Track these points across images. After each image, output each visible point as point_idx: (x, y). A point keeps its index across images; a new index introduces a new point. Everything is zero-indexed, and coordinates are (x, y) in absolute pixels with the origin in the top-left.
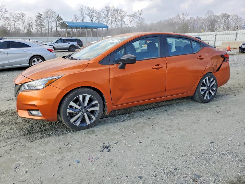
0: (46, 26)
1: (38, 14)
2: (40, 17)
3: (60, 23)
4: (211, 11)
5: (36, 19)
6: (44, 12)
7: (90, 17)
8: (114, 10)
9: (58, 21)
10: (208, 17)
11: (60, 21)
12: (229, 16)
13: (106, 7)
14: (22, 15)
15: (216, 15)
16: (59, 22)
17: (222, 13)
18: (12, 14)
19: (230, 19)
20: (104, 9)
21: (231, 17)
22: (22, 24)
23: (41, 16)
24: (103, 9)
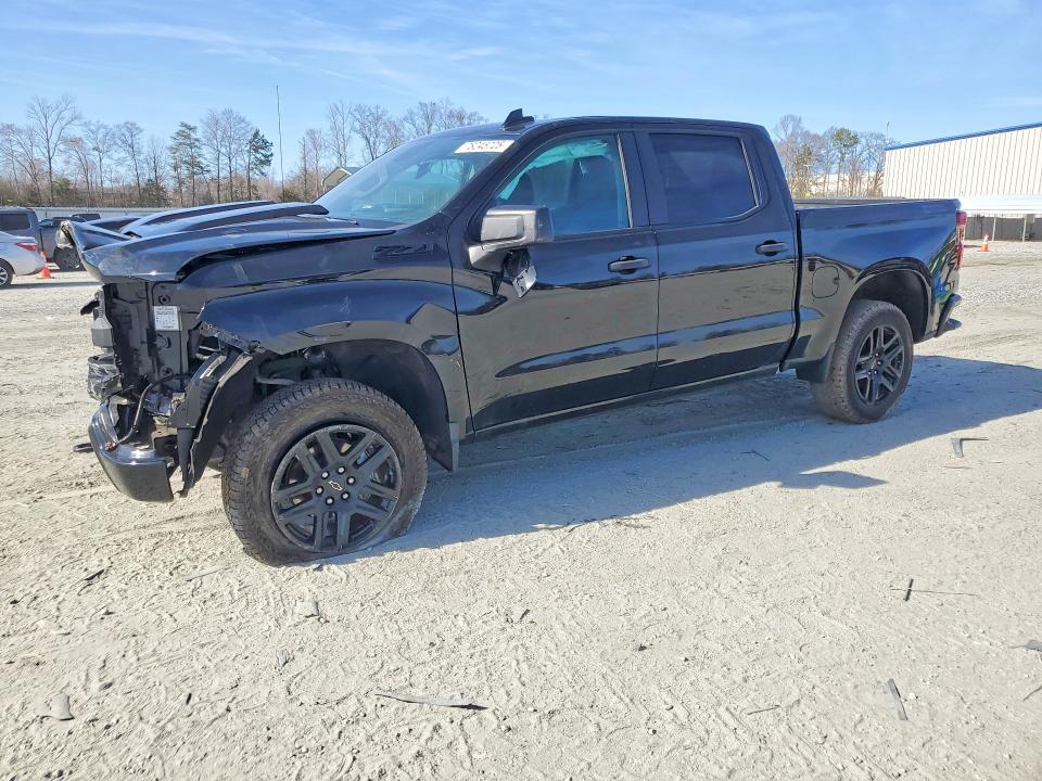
0: (212, 169)
1: (182, 129)
2: (188, 137)
3: (263, 158)
4: (793, 117)
5: (171, 143)
6: (202, 121)
7: (366, 138)
8: (451, 115)
9: (256, 151)
10: (784, 137)
11: (263, 152)
12: (855, 140)
13: (421, 104)
14: (130, 130)
15: (813, 132)
16: (259, 156)
17: (832, 128)
18: (92, 127)
19: (859, 148)
20: (416, 111)
21: (863, 141)
22: (130, 162)
23: (193, 135)
24: (411, 113)
